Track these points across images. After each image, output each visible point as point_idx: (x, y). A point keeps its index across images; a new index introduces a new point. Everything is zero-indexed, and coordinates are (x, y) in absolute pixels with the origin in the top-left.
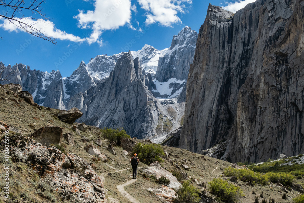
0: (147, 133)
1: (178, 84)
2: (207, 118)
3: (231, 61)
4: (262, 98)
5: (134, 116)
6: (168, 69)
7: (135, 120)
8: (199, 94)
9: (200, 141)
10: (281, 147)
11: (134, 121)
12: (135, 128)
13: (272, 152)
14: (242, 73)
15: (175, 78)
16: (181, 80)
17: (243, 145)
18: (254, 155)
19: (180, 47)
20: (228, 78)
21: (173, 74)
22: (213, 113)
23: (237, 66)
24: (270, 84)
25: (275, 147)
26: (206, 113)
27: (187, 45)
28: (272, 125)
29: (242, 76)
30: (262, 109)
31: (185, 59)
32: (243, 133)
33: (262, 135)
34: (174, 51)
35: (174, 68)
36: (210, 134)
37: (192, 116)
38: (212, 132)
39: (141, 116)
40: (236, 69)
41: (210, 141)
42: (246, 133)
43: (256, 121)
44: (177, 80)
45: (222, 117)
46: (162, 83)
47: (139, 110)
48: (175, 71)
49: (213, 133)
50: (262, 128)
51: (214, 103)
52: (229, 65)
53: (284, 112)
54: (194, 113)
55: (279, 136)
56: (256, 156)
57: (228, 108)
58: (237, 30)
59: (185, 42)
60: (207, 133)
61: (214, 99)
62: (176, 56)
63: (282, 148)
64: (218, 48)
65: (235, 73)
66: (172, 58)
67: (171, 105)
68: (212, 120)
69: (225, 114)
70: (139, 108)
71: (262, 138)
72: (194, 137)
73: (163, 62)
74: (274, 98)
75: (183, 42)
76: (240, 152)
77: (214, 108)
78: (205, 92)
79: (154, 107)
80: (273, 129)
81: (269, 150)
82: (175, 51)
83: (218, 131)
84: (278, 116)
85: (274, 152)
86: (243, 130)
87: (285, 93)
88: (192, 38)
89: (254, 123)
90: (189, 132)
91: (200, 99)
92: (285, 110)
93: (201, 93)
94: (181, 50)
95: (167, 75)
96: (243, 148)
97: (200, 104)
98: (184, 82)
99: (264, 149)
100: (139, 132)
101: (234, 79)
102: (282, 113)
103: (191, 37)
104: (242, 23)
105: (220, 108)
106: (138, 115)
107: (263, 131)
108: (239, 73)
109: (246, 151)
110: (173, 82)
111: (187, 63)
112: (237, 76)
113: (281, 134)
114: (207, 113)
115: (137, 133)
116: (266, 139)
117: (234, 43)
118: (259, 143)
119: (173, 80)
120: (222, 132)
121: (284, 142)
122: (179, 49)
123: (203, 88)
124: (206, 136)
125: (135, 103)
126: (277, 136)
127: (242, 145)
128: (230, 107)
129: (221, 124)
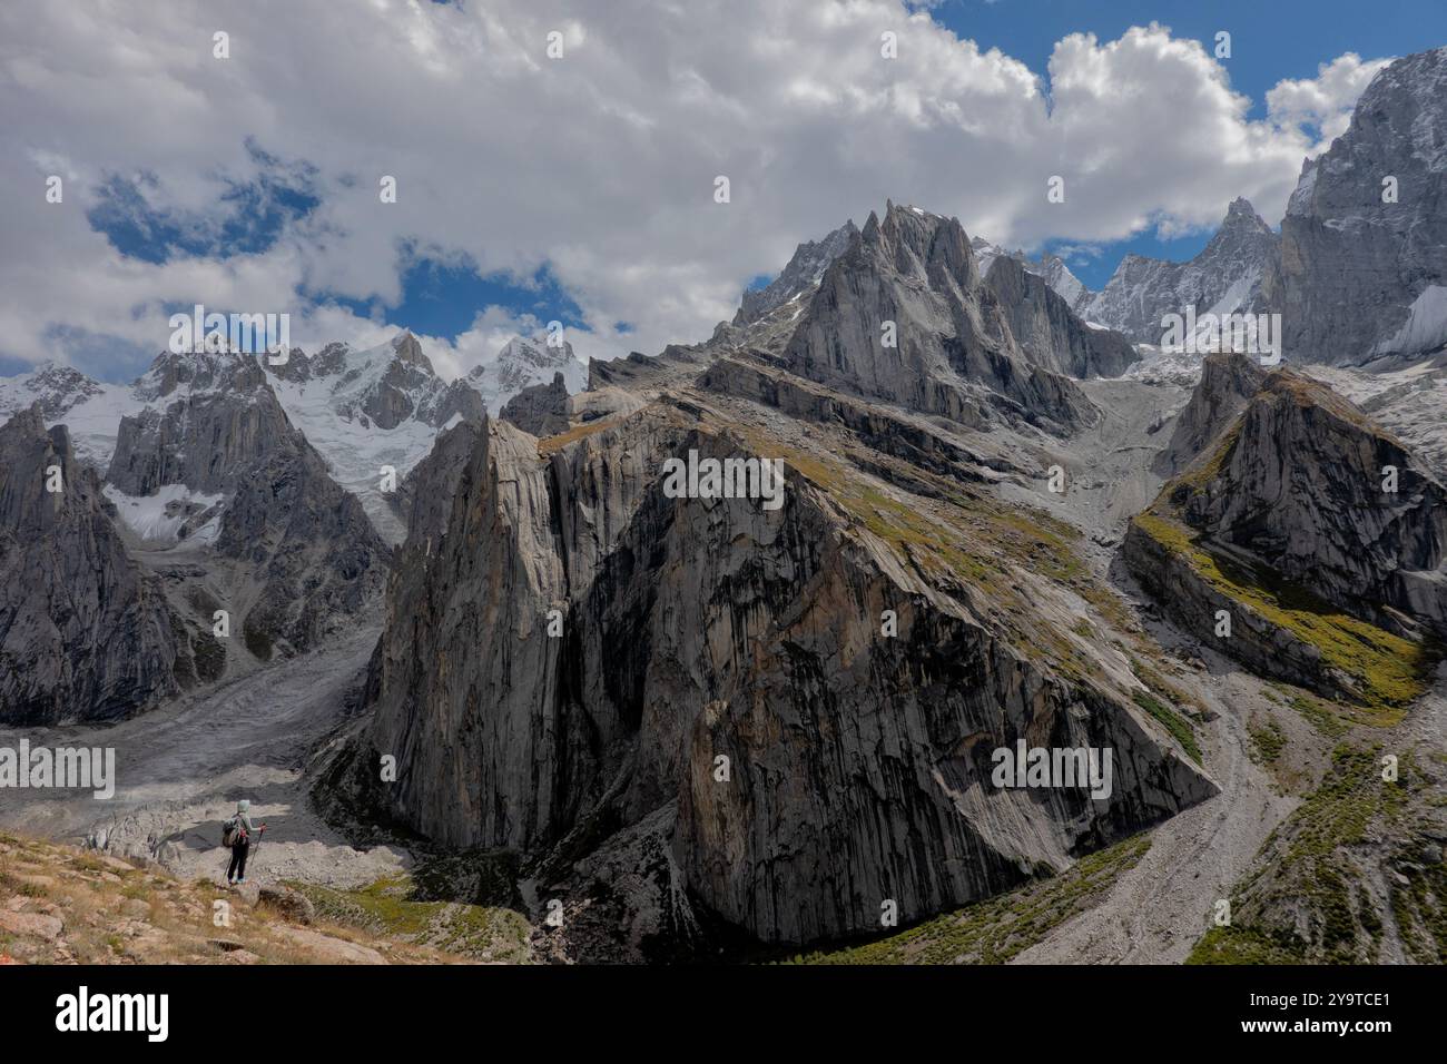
0: (150, 691)
1: (199, 506)
2: (527, 736)
3: (573, 585)
4: (760, 747)
5: (94, 638)
6: (158, 458)
7: (102, 650)
8: (490, 667)
9: (513, 800)
10: (845, 876)
11: (98, 653)
12: (101, 677)
13: (822, 885)
14: (604, 616)
15: (183, 487)
16: (209, 491)
17: (729, 859)
18: (770, 886)
19: (198, 392)
20: (574, 630)
21: (176, 474)
22: (548, 724)
23: (590, 597)
24: (788, 722)
25: (828, 873)
26: (522, 722)
27: (226, 389)
28: (811, 820)
29: (605, 625)
30: (770, 775)
31: (217, 430)
32: (723, 827)
33: (783, 840)
34: (176, 401)
35: (179, 456)
36: (546, 782)
37: (478, 728)
38: (550, 778)
39: (122, 635)
40: (589, 605)
41: (549, 800)
42: (735, 828)
43: (753, 800)
44: (192, 493)
45: (576, 735)
46: (138, 500)
47: (112, 615)
48: (181, 466)
49: (554, 779)
50: (779, 821)
51: (544, 696)
52: (568, 594)
53: (838, 794)
54: (480, 718)
55: (836, 850)
56: (775, 888)
57: (586, 711)
58: (572, 500)
59: (217, 379)
60: (535, 777)
61: (541, 688)
62: (184, 418)
63: (851, 878)
64: (531, 544)
65: (588, 619)
66: (170, 421)
67: (196, 581)
68: (546, 745)
69: (581, 729)
70: (111, 608)
71: (785, 847)
72: (492, 789)
73: (138, 433)
74: (802, 756)
75: (206, 379)
76: (723, 874)
77: (548, 710)
78: (509, 665)
79: (155, 599)
80: (816, 832)
81: (815, 878)
82: (181, 403)
83: (570, 774)
84: (822, 802)
85: (828, 885)
86: (723, 821)
87: (831, 749)
88: (241, 370)
89: (750, 804)
90: (474, 774)
91: (498, 683)
92: (840, 789)
93: (498, 662)
94: (205, 404)
95: (153, 474)
96: (729, 864)
97: (497, 696)
98: (219, 503)
99: (799, 875)
100: (118, 690)
101: (587, 634)
102: (832, 796)
103: (233, 368)
104: (583, 483)
105: (564, 710)
106: (110, 631)
107: (781, 830)
108: (598, 616)
109: (736, 871)
110: (179, 499)
111: (227, 445)
112: (594, 625)
113: (841, 845)
114: (526, 722)
115: (111, 692)
116: (799, 852)
117: (569, 533)
118: (779, 858)
119: (175, 492)
120: (584, 776)
121: (853, 866)
122: (195, 400)
123: (500, 651)
124: (535, 787)
125: (95, 593)
126: (828, 848)
127: (725, 857)
128: (588, 708)
129: (575, 757)
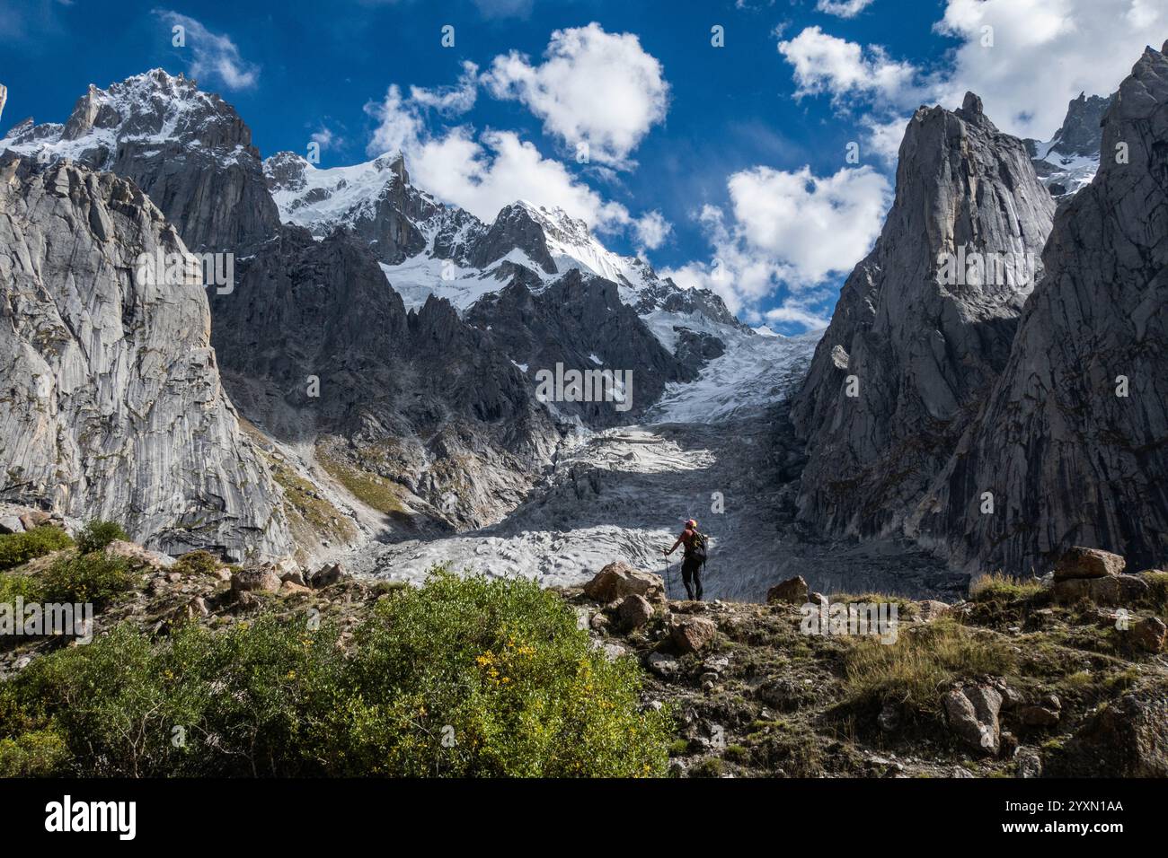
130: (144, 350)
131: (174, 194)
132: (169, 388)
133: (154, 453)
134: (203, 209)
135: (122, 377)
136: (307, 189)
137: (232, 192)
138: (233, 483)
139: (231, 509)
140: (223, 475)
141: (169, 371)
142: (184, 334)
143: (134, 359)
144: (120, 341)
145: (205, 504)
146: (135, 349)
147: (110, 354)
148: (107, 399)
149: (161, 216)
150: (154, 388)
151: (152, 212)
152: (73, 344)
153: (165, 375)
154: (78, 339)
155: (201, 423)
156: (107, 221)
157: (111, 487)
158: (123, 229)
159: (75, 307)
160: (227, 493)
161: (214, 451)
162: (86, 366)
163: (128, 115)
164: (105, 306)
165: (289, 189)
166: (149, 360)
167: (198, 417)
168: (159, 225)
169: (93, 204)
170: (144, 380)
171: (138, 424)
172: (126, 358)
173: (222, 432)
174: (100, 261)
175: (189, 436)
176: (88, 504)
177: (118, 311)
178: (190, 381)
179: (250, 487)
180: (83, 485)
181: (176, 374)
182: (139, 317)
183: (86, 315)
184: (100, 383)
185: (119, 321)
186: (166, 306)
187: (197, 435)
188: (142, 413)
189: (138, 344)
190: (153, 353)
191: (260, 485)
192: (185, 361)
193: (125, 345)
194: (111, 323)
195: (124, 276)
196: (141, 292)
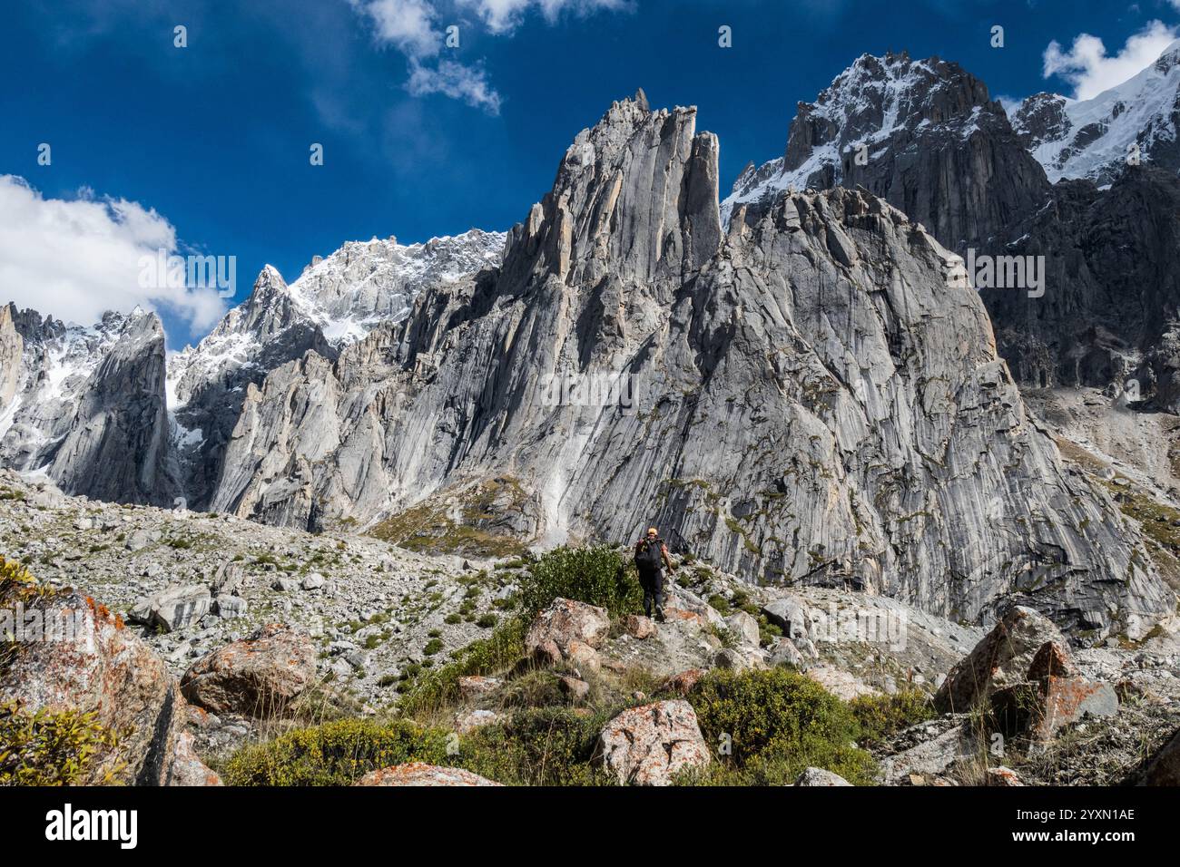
130: (922, 382)
131: (915, 192)
132: (963, 421)
133: (963, 503)
134: (953, 197)
135: (905, 418)
136: (1074, 132)
137: (981, 165)
138: (1070, 525)
139: (1076, 560)
140: (1055, 517)
141: (957, 400)
142: (964, 351)
143: (913, 395)
144: (893, 377)
145: (1040, 557)
146: (912, 382)
147: (886, 396)
148: (894, 449)
149: (904, 217)
150: (945, 425)
151: (893, 216)
152: (844, 393)
153: (954, 406)
154: (848, 386)
155: (1011, 456)
156: (847, 242)
157: (923, 553)
158: (865, 246)
159: (836, 350)
160: (1066, 539)
161: (1035, 488)
162: (862, 414)
163: (844, 119)
164: (867, 341)
165: (1050, 140)
166: (930, 390)
167: (1005, 449)
168: (904, 229)
169: (828, 228)
170: (930, 417)
171: (937, 471)
172: (906, 395)
173: (1040, 463)
174: (851, 291)
175: (1000, 475)
176: (902, 576)
177: (883, 342)
178: (985, 406)
179: (1094, 528)
180: (891, 556)
181: (966, 402)
182: (907, 343)
183: (850, 356)
184: (882, 432)
185: (886, 354)
186: (935, 323)
187: (1010, 472)
188: (937, 458)
189: (914, 376)
190: (933, 384)
191: (1105, 521)
192: (973, 382)
193: (900, 380)
194: (878, 359)
195: (880, 301)
196: (902, 313)
